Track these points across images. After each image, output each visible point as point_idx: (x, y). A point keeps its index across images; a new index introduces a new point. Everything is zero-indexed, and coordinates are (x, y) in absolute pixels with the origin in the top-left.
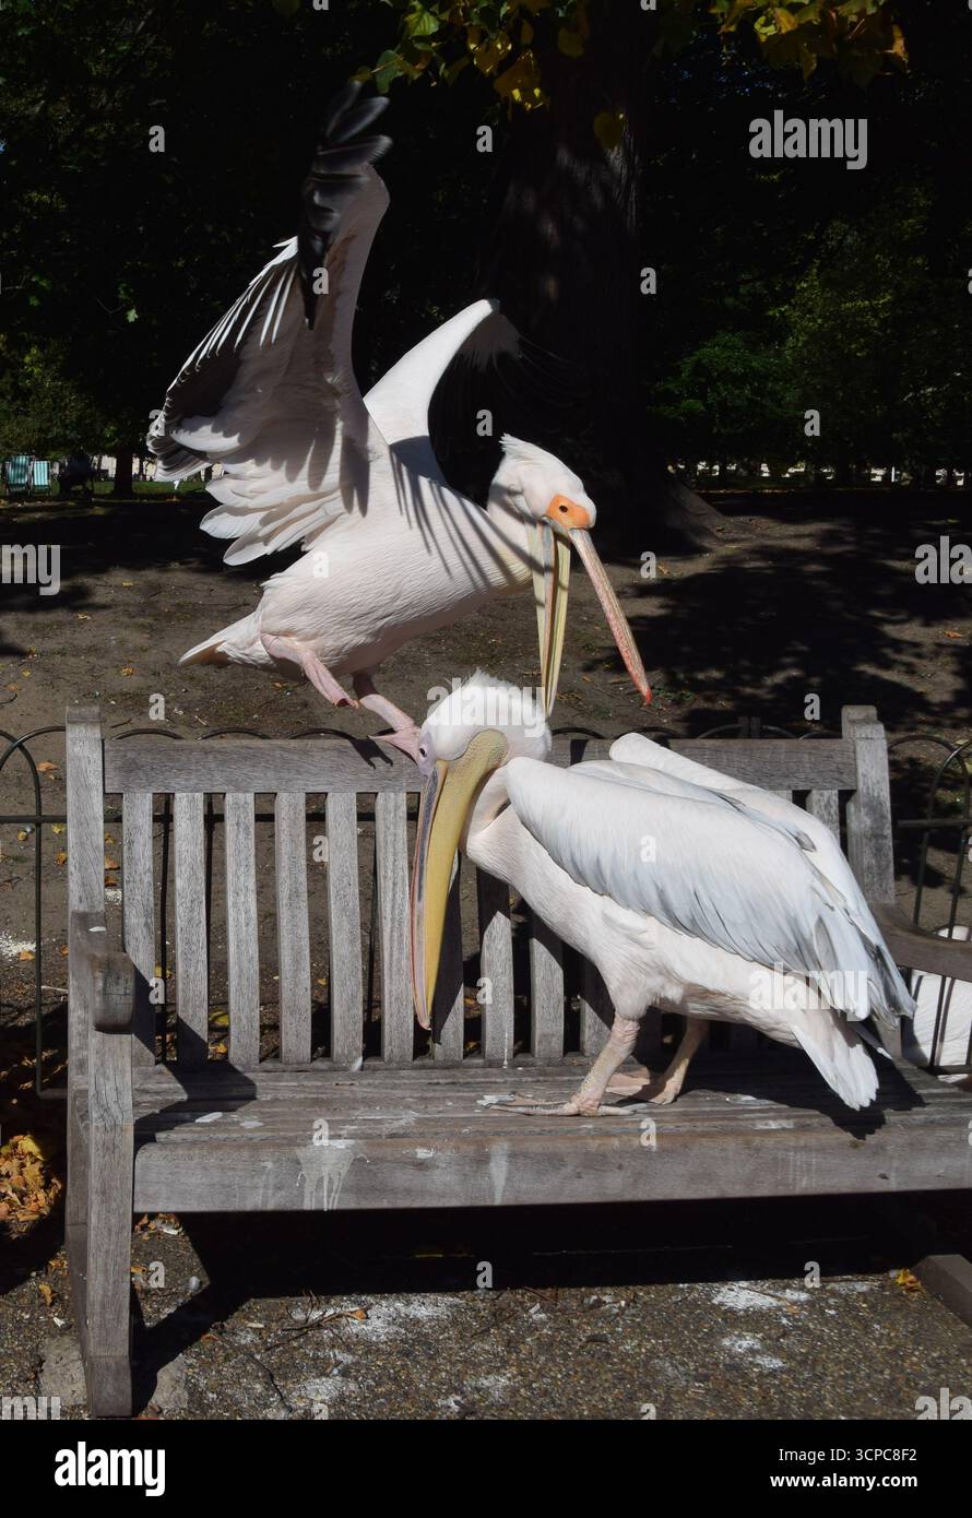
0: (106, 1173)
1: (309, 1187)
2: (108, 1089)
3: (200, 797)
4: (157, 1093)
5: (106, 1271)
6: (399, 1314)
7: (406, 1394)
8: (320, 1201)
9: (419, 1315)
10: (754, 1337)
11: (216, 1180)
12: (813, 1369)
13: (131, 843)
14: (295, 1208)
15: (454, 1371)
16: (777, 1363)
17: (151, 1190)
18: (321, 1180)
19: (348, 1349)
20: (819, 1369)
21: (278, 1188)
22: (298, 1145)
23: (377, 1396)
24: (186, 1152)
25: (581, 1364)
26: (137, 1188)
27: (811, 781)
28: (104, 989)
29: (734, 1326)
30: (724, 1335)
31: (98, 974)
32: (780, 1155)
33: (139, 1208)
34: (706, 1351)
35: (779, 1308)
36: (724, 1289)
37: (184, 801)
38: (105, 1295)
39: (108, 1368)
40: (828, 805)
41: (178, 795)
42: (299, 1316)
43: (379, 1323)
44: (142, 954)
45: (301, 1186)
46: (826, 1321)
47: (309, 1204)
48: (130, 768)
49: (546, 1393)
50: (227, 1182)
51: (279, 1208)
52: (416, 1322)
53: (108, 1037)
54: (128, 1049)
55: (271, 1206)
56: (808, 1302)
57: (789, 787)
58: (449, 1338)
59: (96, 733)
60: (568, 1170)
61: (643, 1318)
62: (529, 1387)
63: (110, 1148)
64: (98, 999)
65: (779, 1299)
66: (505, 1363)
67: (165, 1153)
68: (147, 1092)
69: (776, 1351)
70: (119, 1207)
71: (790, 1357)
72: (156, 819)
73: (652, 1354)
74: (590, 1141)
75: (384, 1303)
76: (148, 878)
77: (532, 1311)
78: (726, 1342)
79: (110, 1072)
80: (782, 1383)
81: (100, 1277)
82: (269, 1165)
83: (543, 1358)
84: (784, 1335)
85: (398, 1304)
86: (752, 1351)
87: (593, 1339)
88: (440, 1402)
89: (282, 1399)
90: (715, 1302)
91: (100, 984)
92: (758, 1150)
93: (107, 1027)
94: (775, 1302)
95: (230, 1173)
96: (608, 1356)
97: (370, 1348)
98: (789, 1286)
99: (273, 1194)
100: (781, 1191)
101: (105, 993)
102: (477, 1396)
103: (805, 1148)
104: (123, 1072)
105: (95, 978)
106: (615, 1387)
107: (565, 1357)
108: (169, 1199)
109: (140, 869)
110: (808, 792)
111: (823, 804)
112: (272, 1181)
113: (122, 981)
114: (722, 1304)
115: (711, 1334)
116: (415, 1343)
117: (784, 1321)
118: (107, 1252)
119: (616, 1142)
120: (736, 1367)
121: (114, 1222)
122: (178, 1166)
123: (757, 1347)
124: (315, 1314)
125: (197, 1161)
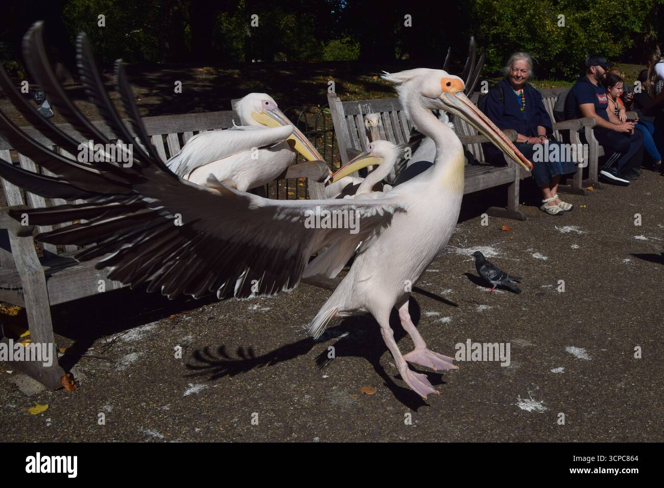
2: (28, 259)
5: (43, 333)
6: (140, 331)
10: (257, 305)
11: (80, 285)
14: (111, 289)
15: (172, 339)
16: (268, 309)
17: (55, 295)
19: (131, 345)
20: (280, 306)
23: (152, 353)
24: (66, 277)
26: (50, 296)
30: (247, 307)
33: (52, 304)
34: (246, 312)
42: (104, 342)
43: (135, 335)
47: (115, 287)
49: (206, 335)
50: (84, 285)
52: (147, 332)
53: (23, 238)
54: (32, 241)
58: (162, 332)
61: (220, 310)
62: (199, 336)
63: (35, 281)
66: (187, 332)
67: (57, 279)
69: (266, 306)
70: (44, 305)
71: (271, 306)
73: (230, 317)
75: (132, 330)
77: (184, 317)
78: (250, 308)
79: (27, 253)
82: (98, 275)
83: (198, 328)
84: (265, 302)
85: (137, 329)
86: (258, 308)
87: (210, 318)
89: (119, 364)
93: (22, 235)
95: (84, 281)
97: (137, 342)
102: (184, 343)
104: (32, 252)
107: (204, 325)
108: (63, 297)
116: (151, 337)
118: (42, 325)
120: (257, 313)
121: (43, 311)
122: (64, 283)
123: (259, 306)
124: (110, 340)
125: (71, 279)
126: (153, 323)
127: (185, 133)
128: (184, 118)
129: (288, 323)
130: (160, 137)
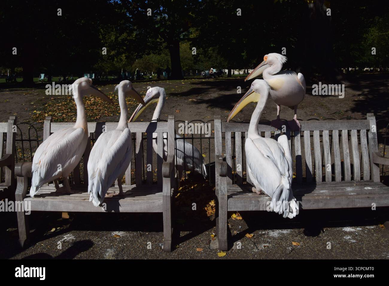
0: (222, 203)
1: (261, 206)
2: (222, 187)
3: (240, 133)
4: (233, 190)
5: (222, 223)
6: (280, 232)
7: (281, 247)
8: (263, 209)
9: (284, 233)
10: (350, 236)
11: (243, 204)
12: (362, 242)
13: (227, 142)
14: (258, 210)
15: (291, 243)
16: (355, 241)
17: (231, 207)
18: (263, 205)
19: (270, 239)
20: (363, 242)
21: (255, 206)
22: (259, 198)
23: (275, 247)
24: (237, 199)
25: (316, 241)
26: (228, 206)
27: (361, 128)
28: (221, 168)
29: (346, 234)
30: (344, 236)
31: (220, 165)
32: (353, 199)
33: (229, 210)
34: (340, 239)
35: (356, 231)
36: (345, 228)
37: (237, 134)
38: (222, 227)
39: (223, 241)
40: (364, 133)
41: (236, 132)
42: (260, 233)
43: (276, 234)
44: (229, 162)
45: (260, 206)
46: (365, 233)
47: (261, 209)
48: (227, 127)
49: (308, 246)
50: (245, 205)
51: (256, 210)
52: (283, 234)
53: (222, 177)
54: (226, 180)
55: (254, 210)
56: (361, 230)
57: (356, 129)
58: (290, 237)
59: (220, 121)
60: (312, 203)
61: (328, 233)
62: (305, 245)
63: (223, 199)
64: (220, 170)
65: (356, 229)
66: (300, 241)
67: (233, 199)
68: (230, 189)
69: (354, 239)
70: (224, 210)
71: (357, 240)
72: (232, 138)
74: (316, 197)
75: (277, 231)
76: (230, 148)
78: (345, 237)
79: (223, 184)
80: (355, 245)
81: (221, 224)
82: (253, 202)
83: (308, 240)
84: (356, 236)
85: (280, 231)
86: (350, 239)
88: (287, 248)
89: (257, 247)
90: (343, 230)
91: (220, 167)
92: (349, 199)
93: (222, 175)
94: (355, 230)
95: (246, 203)
96: (321, 240)
97: (274, 238)
98: (358, 227)
99: (254, 208)
100: (354, 207)
101: (221, 169)
102: (295, 247)
103: (359, 198)
104: (225, 184)
105: (219, 166)
106: (322, 245)
107: (312, 240)
108: (234, 208)
109: (229, 147)
110: (360, 130)
111: (363, 132)
112: (254, 205)
113: (224, 167)
114: (344, 230)
115: (342, 236)
116: (282, 238)
117: (356, 233)
118: (222, 219)
119: (321, 197)
120: (346, 242)
121: (224, 213)
122: (236, 202)
123: (351, 238)
124: (263, 232)
125: (239, 201)
126: (290, 230)
127: (333, 131)
128: (335, 122)
129: (357, 255)
130: (319, 131)
